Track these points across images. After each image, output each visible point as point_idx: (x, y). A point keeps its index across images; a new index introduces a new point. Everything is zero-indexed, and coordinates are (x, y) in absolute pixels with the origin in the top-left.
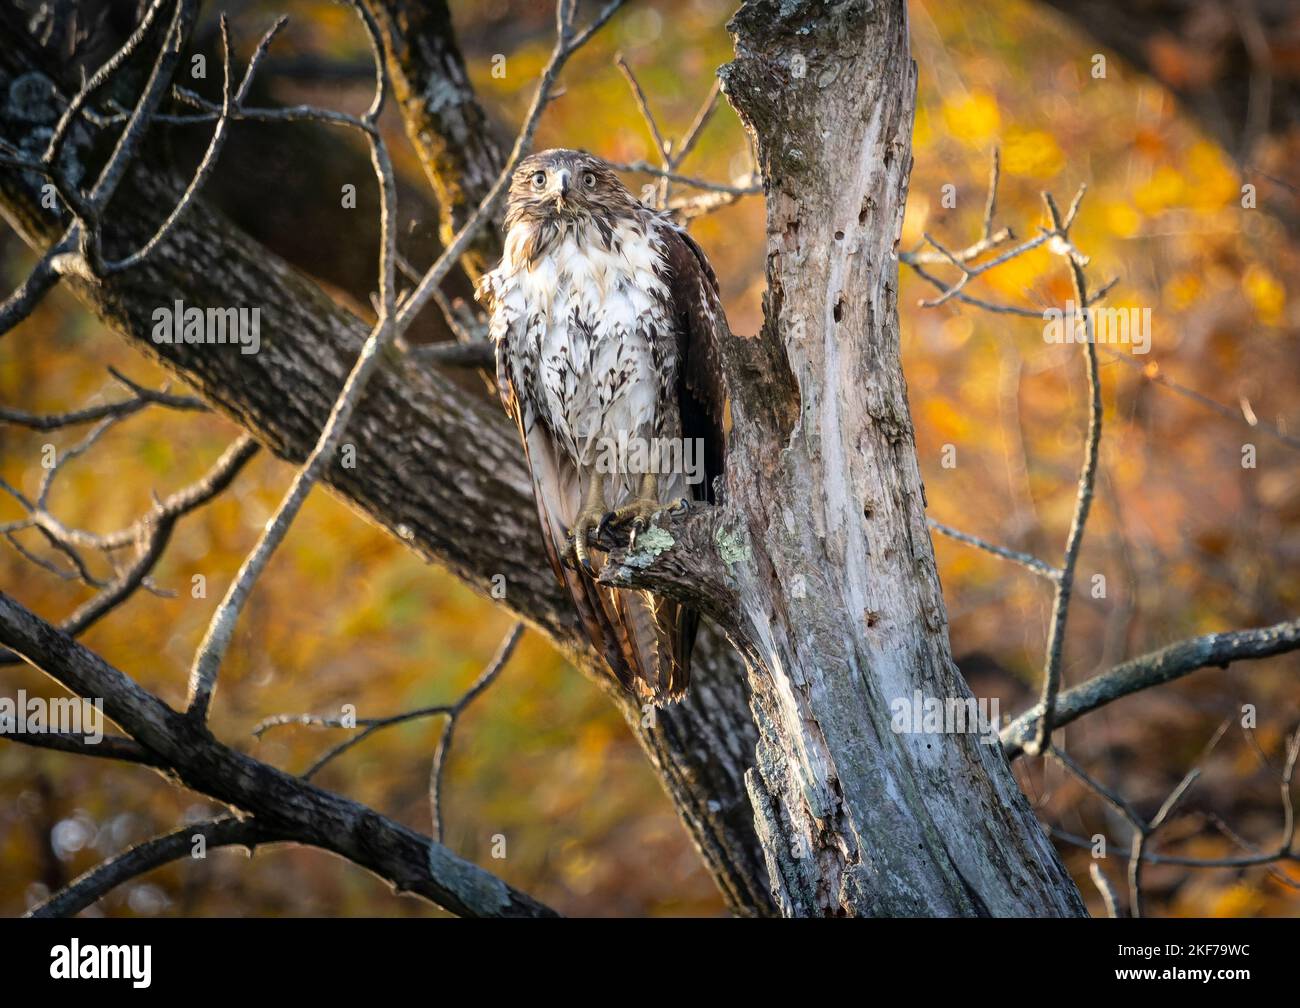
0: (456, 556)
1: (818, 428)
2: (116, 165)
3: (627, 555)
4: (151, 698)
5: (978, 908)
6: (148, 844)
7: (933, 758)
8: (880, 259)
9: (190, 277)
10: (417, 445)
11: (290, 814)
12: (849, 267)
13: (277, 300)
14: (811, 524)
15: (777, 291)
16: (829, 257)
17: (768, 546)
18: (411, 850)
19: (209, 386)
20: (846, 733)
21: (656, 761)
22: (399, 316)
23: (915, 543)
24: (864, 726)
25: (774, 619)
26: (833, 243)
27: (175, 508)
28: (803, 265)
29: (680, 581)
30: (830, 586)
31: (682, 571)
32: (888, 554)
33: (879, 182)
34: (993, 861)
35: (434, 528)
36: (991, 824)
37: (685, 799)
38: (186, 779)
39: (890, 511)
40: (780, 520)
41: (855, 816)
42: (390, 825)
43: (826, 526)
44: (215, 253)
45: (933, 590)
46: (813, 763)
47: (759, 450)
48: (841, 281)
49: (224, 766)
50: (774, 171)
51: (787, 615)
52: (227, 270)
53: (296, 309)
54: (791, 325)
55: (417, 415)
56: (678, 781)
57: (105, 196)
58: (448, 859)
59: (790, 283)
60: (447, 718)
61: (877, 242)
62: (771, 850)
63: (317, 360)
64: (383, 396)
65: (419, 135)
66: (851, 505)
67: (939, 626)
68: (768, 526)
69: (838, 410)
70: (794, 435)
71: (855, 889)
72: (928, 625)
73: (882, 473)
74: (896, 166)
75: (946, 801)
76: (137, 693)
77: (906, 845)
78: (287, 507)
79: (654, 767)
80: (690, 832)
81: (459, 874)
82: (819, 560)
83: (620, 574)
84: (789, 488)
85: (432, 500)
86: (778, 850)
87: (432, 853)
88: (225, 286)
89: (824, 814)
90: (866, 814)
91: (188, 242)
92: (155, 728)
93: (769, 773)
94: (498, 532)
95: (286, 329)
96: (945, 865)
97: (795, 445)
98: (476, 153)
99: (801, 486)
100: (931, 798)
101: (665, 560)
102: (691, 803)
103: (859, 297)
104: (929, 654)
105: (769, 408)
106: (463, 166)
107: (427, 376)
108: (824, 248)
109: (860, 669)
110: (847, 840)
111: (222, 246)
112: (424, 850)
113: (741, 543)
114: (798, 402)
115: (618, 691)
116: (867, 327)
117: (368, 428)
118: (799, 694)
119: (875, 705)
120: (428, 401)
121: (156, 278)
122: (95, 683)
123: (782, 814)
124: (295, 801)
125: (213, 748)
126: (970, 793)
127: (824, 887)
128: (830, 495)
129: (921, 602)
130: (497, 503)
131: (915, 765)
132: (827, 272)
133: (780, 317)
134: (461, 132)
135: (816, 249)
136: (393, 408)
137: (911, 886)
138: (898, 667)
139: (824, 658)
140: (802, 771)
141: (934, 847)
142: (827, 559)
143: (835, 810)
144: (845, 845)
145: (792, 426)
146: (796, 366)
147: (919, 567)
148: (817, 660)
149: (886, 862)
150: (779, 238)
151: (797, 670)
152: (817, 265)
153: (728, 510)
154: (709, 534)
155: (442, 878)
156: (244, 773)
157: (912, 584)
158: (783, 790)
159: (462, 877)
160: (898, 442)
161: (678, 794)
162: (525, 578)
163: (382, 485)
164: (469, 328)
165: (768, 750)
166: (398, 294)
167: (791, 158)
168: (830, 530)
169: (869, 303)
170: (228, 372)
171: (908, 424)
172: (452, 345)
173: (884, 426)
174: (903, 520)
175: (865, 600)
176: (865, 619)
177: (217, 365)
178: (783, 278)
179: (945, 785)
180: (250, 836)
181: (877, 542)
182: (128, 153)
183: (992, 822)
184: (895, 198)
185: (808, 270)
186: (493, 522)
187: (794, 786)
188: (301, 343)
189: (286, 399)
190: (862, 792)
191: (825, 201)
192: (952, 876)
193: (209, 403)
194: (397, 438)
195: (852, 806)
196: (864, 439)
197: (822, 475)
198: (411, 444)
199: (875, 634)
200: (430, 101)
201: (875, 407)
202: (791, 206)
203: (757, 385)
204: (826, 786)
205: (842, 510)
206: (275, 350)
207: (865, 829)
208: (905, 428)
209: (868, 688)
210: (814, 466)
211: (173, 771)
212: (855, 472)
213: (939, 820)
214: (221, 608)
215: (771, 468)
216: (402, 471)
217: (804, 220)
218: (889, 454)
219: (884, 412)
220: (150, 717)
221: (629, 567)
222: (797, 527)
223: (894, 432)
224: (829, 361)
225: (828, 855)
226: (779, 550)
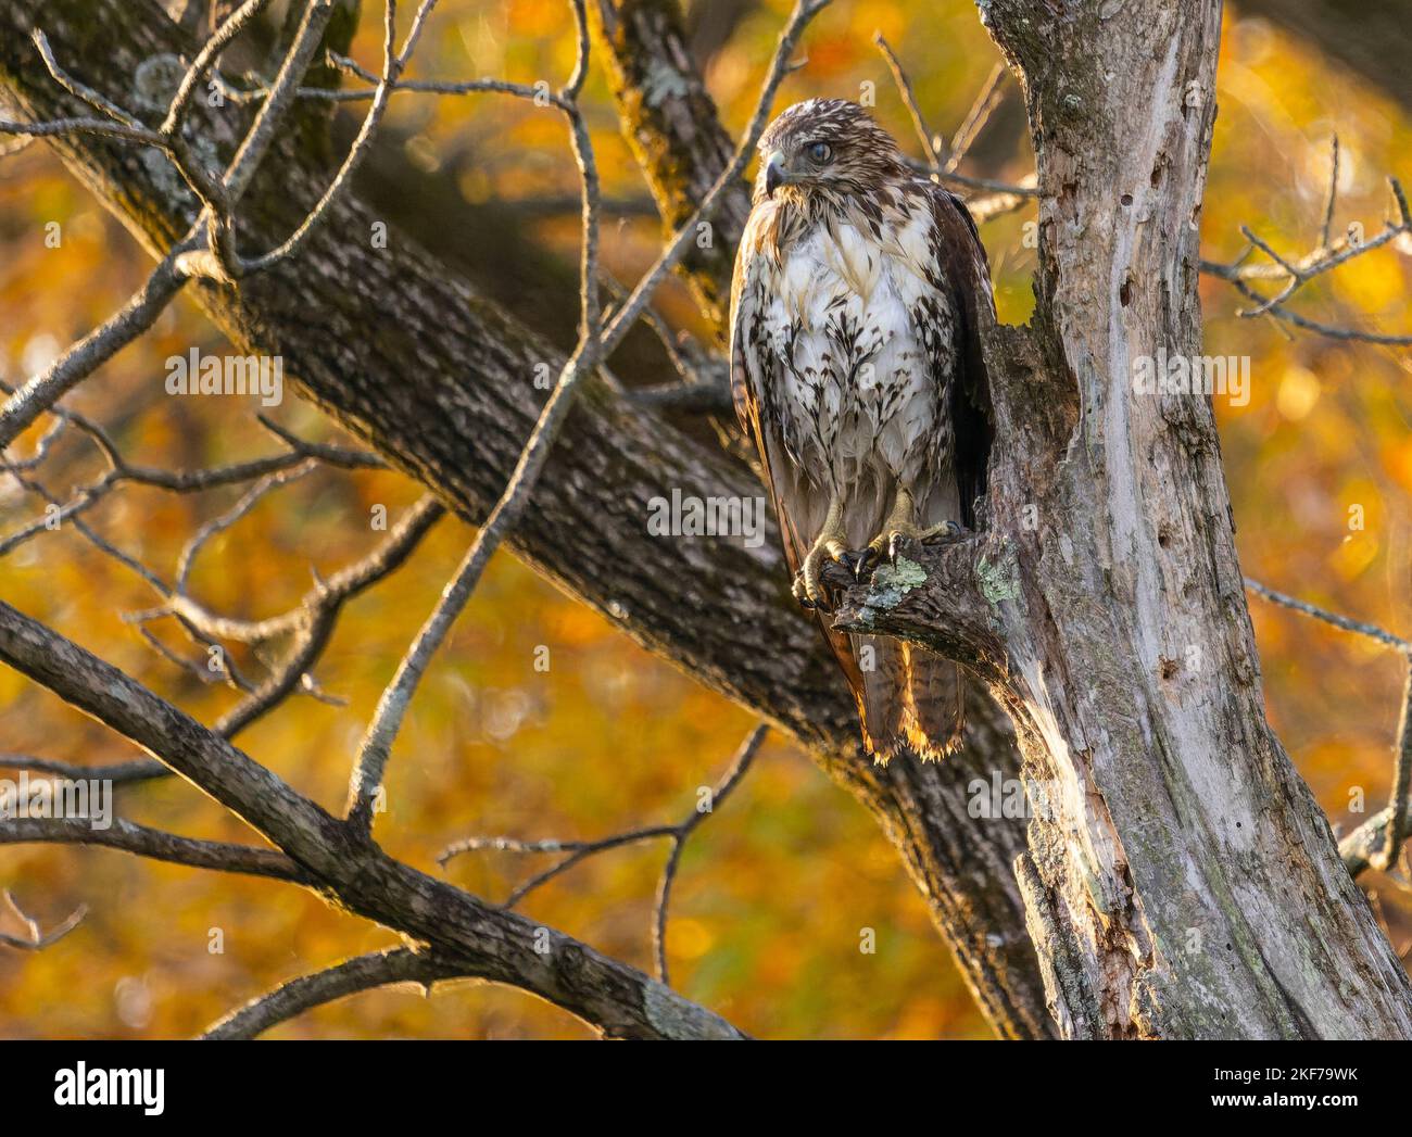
0: (680, 638)
1: (1101, 436)
2: (255, 144)
3: (869, 593)
4: (304, 801)
5: (1300, 1023)
6: (301, 979)
7: (1244, 839)
8: (1177, 229)
9: (355, 301)
10: (632, 504)
11: (473, 943)
12: (1139, 239)
13: (460, 328)
14: (1093, 553)
15: (1051, 269)
16: (1114, 226)
17: (1041, 581)
18: (622, 988)
19: (378, 433)
20: (1137, 808)
21: (924, 887)
22: (605, 336)
23: (1221, 577)
24: (1159, 800)
25: (1048, 670)
26: (1118, 210)
27: (341, 588)
28: (1082, 237)
29: (933, 624)
30: (1117, 628)
31: (937, 612)
32: (1188, 589)
33: (1175, 134)
34: (1318, 965)
35: (652, 605)
36: (1315, 920)
37: (959, 934)
38: (346, 900)
39: (1190, 537)
40: (1055, 549)
41: (1149, 912)
42: (597, 958)
43: (1111, 556)
44: (386, 273)
45: (1243, 634)
46: (1097, 846)
47: (1030, 463)
48: (1128, 257)
49: (393, 884)
50: (1046, 121)
51: (1064, 667)
52: (402, 294)
53: (485, 340)
54: (1067, 310)
55: (633, 469)
56: (950, 910)
57: (242, 181)
58: (667, 999)
59: (1066, 258)
60: (672, 841)
61: (1173, 208)
62: (1046, 954)
63: (510, 401)
64: (589, 443)
65: (636, 134)
66: (1142, 528)
67: (1251, 678)
68: (1041, 555)
69: (1126, 413)
70: (1072, 444)
71: (1148, 999)
72: (1237, 676)
73: (1180, 491)
74: (1196, 116)
75: (1260, 891)
76: (285, 794)
77: (1210, 945)
78: (469, 568)
79: (922, 894)
80: (965, 973)
81: (680, 1017)
82: (1103, 597)
83: (860, 616)
84: (1066, 509)
85: (651, 571)
86: (1055, 953)
87: (648, 991)
88: (398, 312)
89: (1110, 909)
90: (1162, 908)
91: (353, 258)
92: (309, 838)
93: (1043, 860)
94: (731, 608)
95: (472, 364)
96: (1258, 969)
97: (1074, 458)
98: (706, 156)
99: (1080, 507)
100: (1242, 888)
101: (916, 598)
102: (967, 936)
103: (1152, 276)
104: (1239, 713)
105: (1042, 413)
106: (689, 171)
107: (643, 421)
108: (1107, 215)
109: (1154, 730)
110: (1139, 940)
111: (394, 264)
112: (638, 987)
113: (1008, 578)
114: (1078, 405)
115: (877, 802)
116: (1160, 311)
117: (572, 482)
118: (1080, 761)
119: (1173, 775)
120: (645, 451)
121: (313, 302)
122: (236, 783)
123: (1060, 910)
124: (480, 927)
125: (380, 863)
126: (1290, 882)
127: (1111, 998)
128: (1117, 517)
129: (1228, 648)
130: (729, 574)
131: (1222, 847)
132: (1112, 245)
133: (1056, 298)
134: (687, 130)
135: (1098, 216)
136: (602, 459)
137: (1217, 995)
138: (1201, 729)
139: (1110, 717)
140: (1084, 856)
141: (1245, 947)
142: (1113, 595)
143: (1124, 904)
144: (1136, 945)
145: (1070, 434)
146: (1074, 360)
147: (1226, 605)
148: (1101, 719)
149: (1187, 966)
150: (1053, 203)
151: (1077, 732)
152: (1099, 236)
153: (992, 538)
154: (969, 567)
155: (659, 1021)
156: (417, 893)
157: (1217, 628)
158: (1061, 881)
159: (684, 1020)
160: (1200, 453)
161: (950, 926)
162: (763, 665)
163: (589, 552)
164: (697, 366)
165: (1043, 831)
166: (603, 308)
167: (1067, 105)
168: (1117, 560)
169: (1164, 283)
170: (403, 416)
171: (1212, 431)
172: (676, 386)
173: (1182, 433)
174: (1206, 549)
175: (1159, 646)
176: (1160, 668)
177: (388, 407)
178: (1059, 252)
179: (1258, 872)
180: (426, 971)
181: (1175, 575)
182: (269, 128)
183: (1317, 917)
184: (1195, 154)
185: (1088, 242)
186: (726, 597)
187: (1074, 876)
188: (491, 380)
189: (472, 449)
190: (1157, 881)
191: (1109, 158)
192: (1268, 983)
193: (379, 457)
194: (608, 496)
195: (1145, 899)
196: (1159, 449)
197: (1106, 492)
198: (624, 504)
199: (1171, 687)
200: (648, 93)
201: (1172, 409)
202: (1068, 163)
203: (1027, 385)
204: (1113, 874)
205: (1132, 535)
206: (458, 388)
207: (1161, 927)
208: (1208, 435)
209: (1164, 753)
210: (1097, 482)
211: (331, 889)
212: (1147, 491)
213: (1251, 915)
214: (388, 691)
215: (1044, 486)
216: (613, 537)
217: (1083, 181)
218: (1189, 468)
219: (1183, 416)
220: (303, 824)
221: (871, 607)
222: (1076, 556)
223: (1195, 440)
224: (1114, 353)
225: (1116, 959)
226: (1054, 585)
